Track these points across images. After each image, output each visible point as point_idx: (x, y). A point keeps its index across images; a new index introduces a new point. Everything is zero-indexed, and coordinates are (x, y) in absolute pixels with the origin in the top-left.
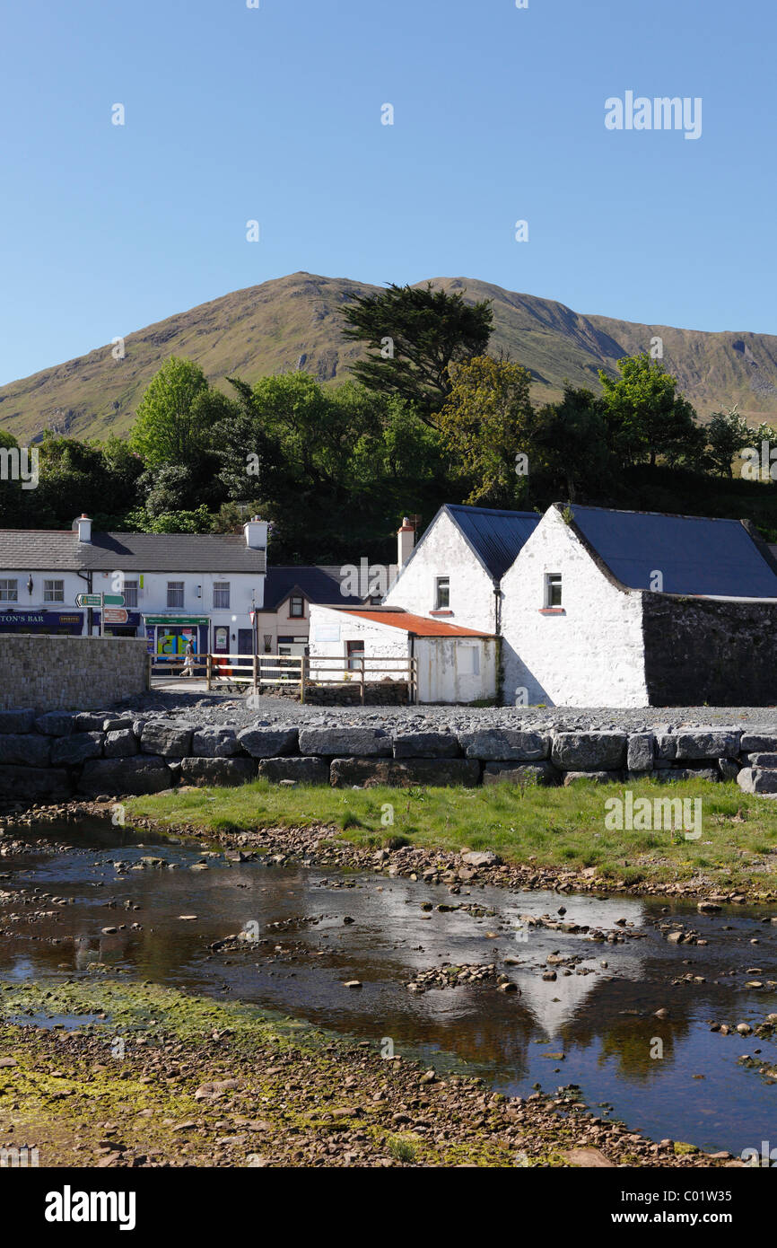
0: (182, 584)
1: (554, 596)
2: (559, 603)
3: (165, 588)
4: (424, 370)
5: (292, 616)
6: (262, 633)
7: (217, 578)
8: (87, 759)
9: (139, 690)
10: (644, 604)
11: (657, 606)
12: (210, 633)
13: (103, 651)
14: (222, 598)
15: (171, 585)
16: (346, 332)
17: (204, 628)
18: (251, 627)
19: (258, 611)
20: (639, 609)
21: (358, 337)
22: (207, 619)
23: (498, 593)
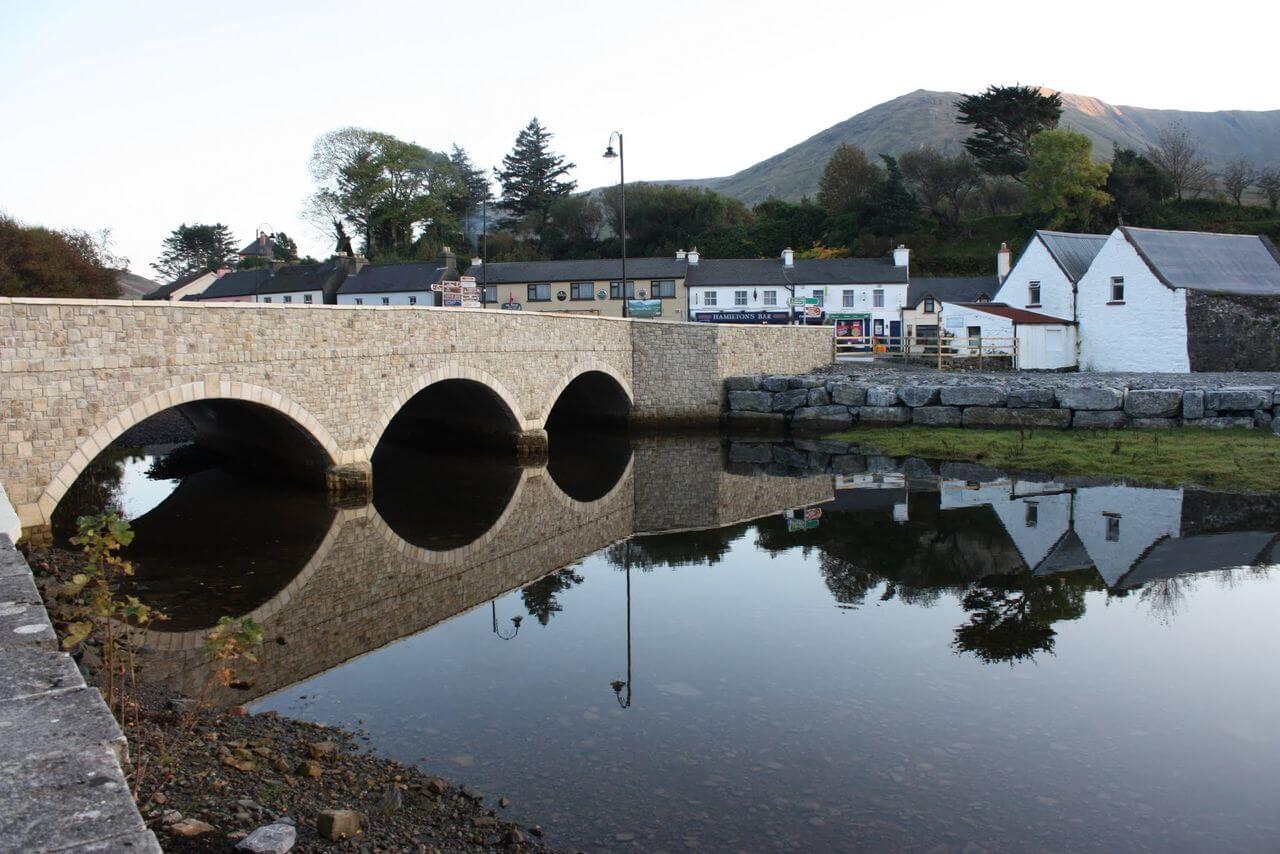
0: (852, 291)
1: (1118, 293)
2: (1122, 298)
3: (841, 293)
4: (1014, 142)
5: (926, 312)
6: (906, 323)
7: (875, 287)
8: (797, 407)
9: (829, 361)
10: (1188, 298)
11: (1197, 298)
12: (872, 324)
13: (805, 336)
14: (879, 300)
15: (845, 292)
16: (960, 118)
17: (868, 321)
18: (898, 319)
19: (903, 309)
20: (1184, 302)
21: (968, 121)
22: (869, 315)
23: (1075, 291)
